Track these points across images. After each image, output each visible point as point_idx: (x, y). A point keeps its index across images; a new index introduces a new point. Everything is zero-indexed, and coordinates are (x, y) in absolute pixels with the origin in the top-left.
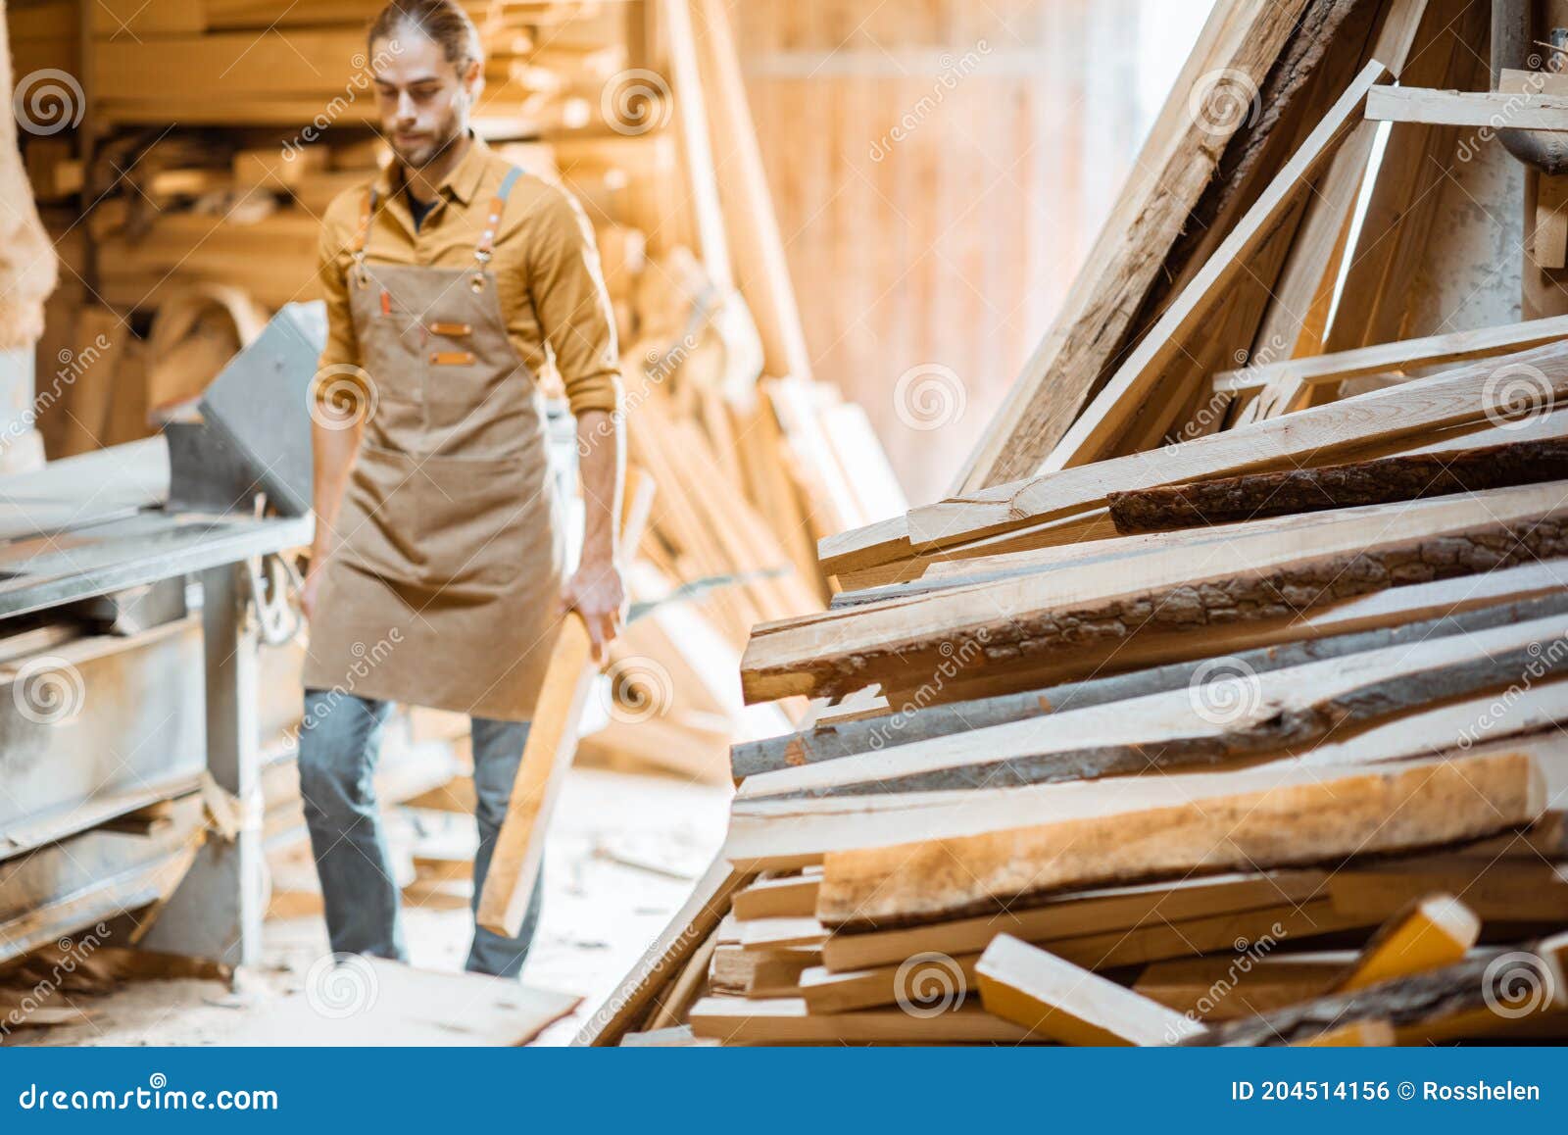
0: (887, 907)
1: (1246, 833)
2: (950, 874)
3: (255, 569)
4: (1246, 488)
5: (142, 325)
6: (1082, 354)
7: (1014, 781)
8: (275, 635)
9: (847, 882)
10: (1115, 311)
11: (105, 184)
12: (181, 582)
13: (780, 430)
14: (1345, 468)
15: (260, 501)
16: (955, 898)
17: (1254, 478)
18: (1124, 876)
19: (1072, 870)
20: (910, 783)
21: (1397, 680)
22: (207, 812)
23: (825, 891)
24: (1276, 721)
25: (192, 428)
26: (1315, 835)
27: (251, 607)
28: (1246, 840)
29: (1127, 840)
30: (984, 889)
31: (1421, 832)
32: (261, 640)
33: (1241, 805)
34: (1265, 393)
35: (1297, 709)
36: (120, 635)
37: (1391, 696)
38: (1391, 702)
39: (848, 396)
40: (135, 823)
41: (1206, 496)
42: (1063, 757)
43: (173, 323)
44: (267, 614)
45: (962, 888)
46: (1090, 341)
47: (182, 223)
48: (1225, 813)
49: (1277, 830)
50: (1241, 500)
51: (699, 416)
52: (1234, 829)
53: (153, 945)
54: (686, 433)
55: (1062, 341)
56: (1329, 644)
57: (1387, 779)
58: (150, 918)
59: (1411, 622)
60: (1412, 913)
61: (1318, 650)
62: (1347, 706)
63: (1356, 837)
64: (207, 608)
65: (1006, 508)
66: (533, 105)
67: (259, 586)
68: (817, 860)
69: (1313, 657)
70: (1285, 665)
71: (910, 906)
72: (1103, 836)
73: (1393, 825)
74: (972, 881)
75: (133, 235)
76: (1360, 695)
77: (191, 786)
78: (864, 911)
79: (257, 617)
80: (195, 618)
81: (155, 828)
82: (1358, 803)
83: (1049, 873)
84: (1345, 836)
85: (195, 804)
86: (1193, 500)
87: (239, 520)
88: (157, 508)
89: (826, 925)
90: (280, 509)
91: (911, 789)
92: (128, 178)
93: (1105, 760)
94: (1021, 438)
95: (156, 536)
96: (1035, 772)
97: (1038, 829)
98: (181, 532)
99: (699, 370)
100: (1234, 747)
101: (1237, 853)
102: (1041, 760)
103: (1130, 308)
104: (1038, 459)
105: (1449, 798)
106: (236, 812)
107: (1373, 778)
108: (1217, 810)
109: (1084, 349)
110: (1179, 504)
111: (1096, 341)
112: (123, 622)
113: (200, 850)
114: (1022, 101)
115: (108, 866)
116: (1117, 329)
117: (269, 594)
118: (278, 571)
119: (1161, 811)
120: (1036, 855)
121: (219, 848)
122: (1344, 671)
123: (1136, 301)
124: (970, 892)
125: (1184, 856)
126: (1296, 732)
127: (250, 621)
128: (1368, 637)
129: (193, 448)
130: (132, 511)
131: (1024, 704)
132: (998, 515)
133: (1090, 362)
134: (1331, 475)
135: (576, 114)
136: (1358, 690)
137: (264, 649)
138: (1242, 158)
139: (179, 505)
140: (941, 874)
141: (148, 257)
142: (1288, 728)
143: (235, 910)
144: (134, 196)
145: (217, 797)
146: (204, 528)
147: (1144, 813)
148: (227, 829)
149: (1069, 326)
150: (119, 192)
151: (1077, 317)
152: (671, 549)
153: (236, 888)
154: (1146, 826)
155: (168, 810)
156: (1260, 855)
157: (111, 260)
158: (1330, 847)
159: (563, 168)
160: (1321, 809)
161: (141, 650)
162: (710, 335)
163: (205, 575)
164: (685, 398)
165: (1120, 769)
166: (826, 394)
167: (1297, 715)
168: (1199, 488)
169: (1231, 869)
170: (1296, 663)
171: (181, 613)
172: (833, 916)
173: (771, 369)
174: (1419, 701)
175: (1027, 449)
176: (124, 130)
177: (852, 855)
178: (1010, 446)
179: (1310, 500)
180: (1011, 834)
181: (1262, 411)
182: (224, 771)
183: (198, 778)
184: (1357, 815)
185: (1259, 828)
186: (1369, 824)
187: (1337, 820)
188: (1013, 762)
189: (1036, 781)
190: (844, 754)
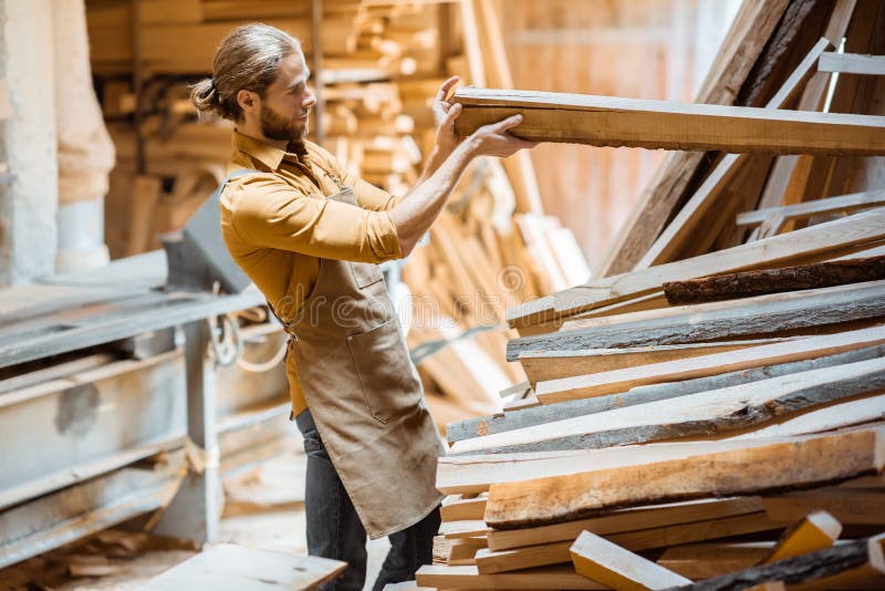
0: (522, 515)
1: (719, 474)
2: (557, 497)
3: (213, 323)
4: (740, 280)
5: (168, 185)
6: (660, 204)
7: (600, 445)
8: (225, 359)
9: (502, 500)
10: (679, 180)
11: (148, 106)
12: (172, 331)
13: (524, 243)
14: (795, 269)
15: (216, 286)
16: (559, 510)
17: (745, 274)
18: (652, 498)
19: (623, 495)
20: (543, 445)
21: (811, 389)
22: (188, 459)
23: (489, 506)
24: (744, 412)
25: (178, 244)
26: (756, 477)
27: (210, 345)
28: (719, 479)
29: (654, 479)
30: (574, 506)
31: (815, 475)
32: (217, 363)
33: (717, 459)
34: (764, 225)
35: (756, 405)
36: (137, 359)
37: (808, 398)
38: (809, 401)
39: (564, 224)
40: (147, 464)
41: (718, 284)
42: (626, 431)
43: (185, 185)
44: (220, 348)
45: (563, 505)
46: (664, 196)
47: (190, 129)
48: (708, 464)
49: (736, 474)
50: (738, 286)
51: (479, 235)
52: (712, 473)
53: (158, 532)
54: (472, 245)
55: (649, 196)
56: (777, 368)
57: (797, 444)
58: (157, 517)
59: (823, 356)
60: (804, 520)
61: (771, 371)
62: (783, 403)
63: (779, 477)
64: (188, 345)
65: (608, 291)
66: (384, 62)
67: (216, 333)
68: (486, 488)
69: (768, 376)
70: (752, 380)
71: (535, 515)
72: (640, 475)
73: (800, 471)
74: (569, 501)
75: (164, 136)
76: (790, 397)
77: (179, 444)
78: (510, 517)
79: (214, 349)
80: (180, 350)
81: (158, 467)
82: (781, 459)
83: (611, 496)
84: (773, 477)
85: (181, 454)
86: (712, 286)
87: (204, 296)
88: (160, 289)
89: (489, 525)
90: (227, 290)
91: (543, 449)
92: (162, 104)
93: (650, 433)
94: (626, 251)
95: (158, 305)
96: (612, 440)
97: (606, 471)
98: (172, 303)
99: (479, 209)
100: (720, 426)
101: (713, 486)
102: (615, 433)
103: (687, 178)
104: (635, 262)
105: (831, 455)
106: (203, 458)
107: (790, 444)
108: (704, 462)
109: (661, 201)
110: (702, 289)
111: (668, 196)
112: (139, 352)
113: (185, 479)
114: (661, 56)
115: (133, 487)
116: (680, 190)
117: (222, 338)
118: (227, 325)
119: (673, 462)
120: (604, 487)
121: (195, 478)
122: (784, 384)
123: (690, 173)
124: (567, 507)
125: (685, 488)
126: (755, 418)
127: (210, 353)
128: (799, 364)
129: (180, 256)
130: (145, 291)
131: (608, 401)
132: (604, 295)
133: (664, 208)
134: (787, 273)
135: (409, 67)
136: (790, 395)
137: (219, 369)
138: (750, 93)
139: (171, 288)
140: (553, 496)
141: (173, 148)
142: (751, 415)
143: (203, 512)
144: (164, 113)
145: (192, 450)
146: (186, 301)
147: (664, 463)
148: (199, 467)
149: (653, 188)
150: (155, 111)
151: (657, 183)
152: (463, 310)
153: (203, 500)
154: (665, 470)
155: (166, 457)
156: (726, 487)
157: (153, 149)
158: (765, 483)
159: (403, 97)
160: (761, 462)
161: (150, 368)
162: (485, 190)
163: (186, 326)
164: (471, 225)
165: (658, 438)
166: (551, 223)
167: (756, 409)
168: (714, 280)
169: (710, 495)
170: (758, 379)
171: (172, 347)
172: (493, 520)
173: (520, 208)
174: (825, 401)
175: (629, 256)
176: (160, 77)
177: (503, 486)
178: (620, 255)
179: (776, 287)
180: (591, 474)
181: (761, 235)
182: (197, 435)
183: (182, 439)
184: (780, 464)
185: (726, 472)
186: (785, 471)
187: (770, 468)
188: (599, 434)
189: (612, 445)
190: (510, 429)
